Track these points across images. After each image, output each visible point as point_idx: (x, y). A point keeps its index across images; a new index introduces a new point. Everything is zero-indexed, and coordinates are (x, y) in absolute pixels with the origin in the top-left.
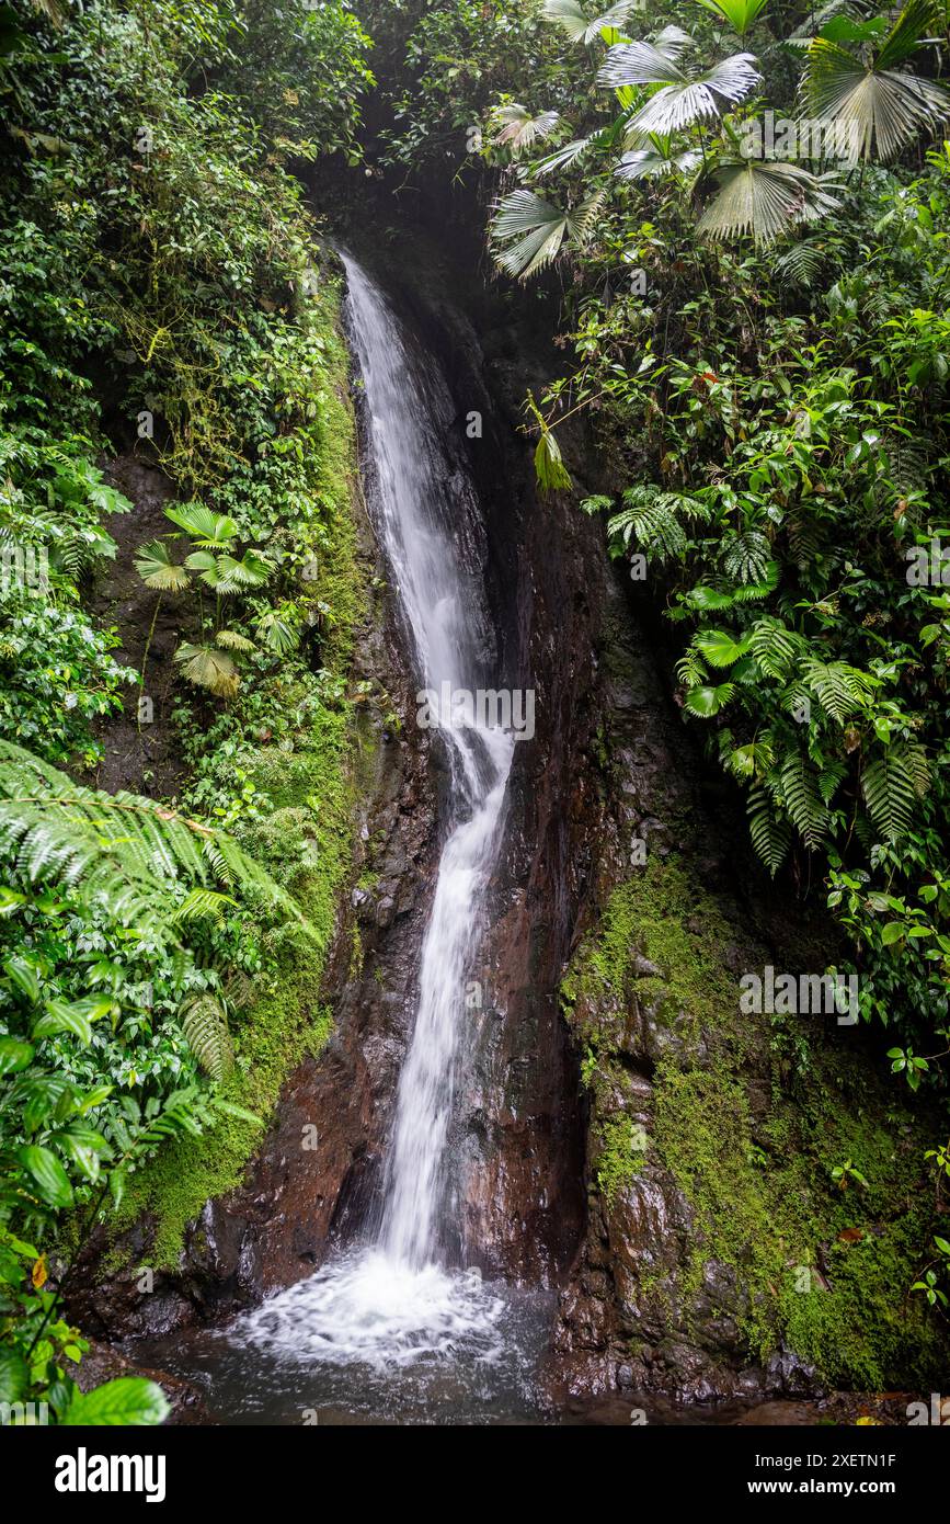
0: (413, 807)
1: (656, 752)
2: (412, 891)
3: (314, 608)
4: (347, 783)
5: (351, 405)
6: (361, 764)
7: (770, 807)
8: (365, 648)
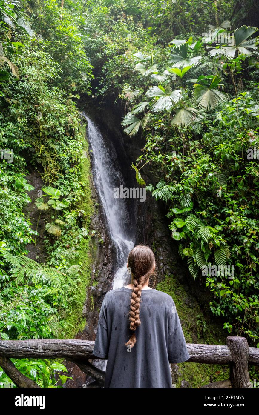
0: (107, 264)
1: (168, 248)
2: (107, 286)
3: (80, 212)
4: (89, 258)
5: (89, 158)
6: (93, 253)
7: (193, 262)
8: (94, 222)
